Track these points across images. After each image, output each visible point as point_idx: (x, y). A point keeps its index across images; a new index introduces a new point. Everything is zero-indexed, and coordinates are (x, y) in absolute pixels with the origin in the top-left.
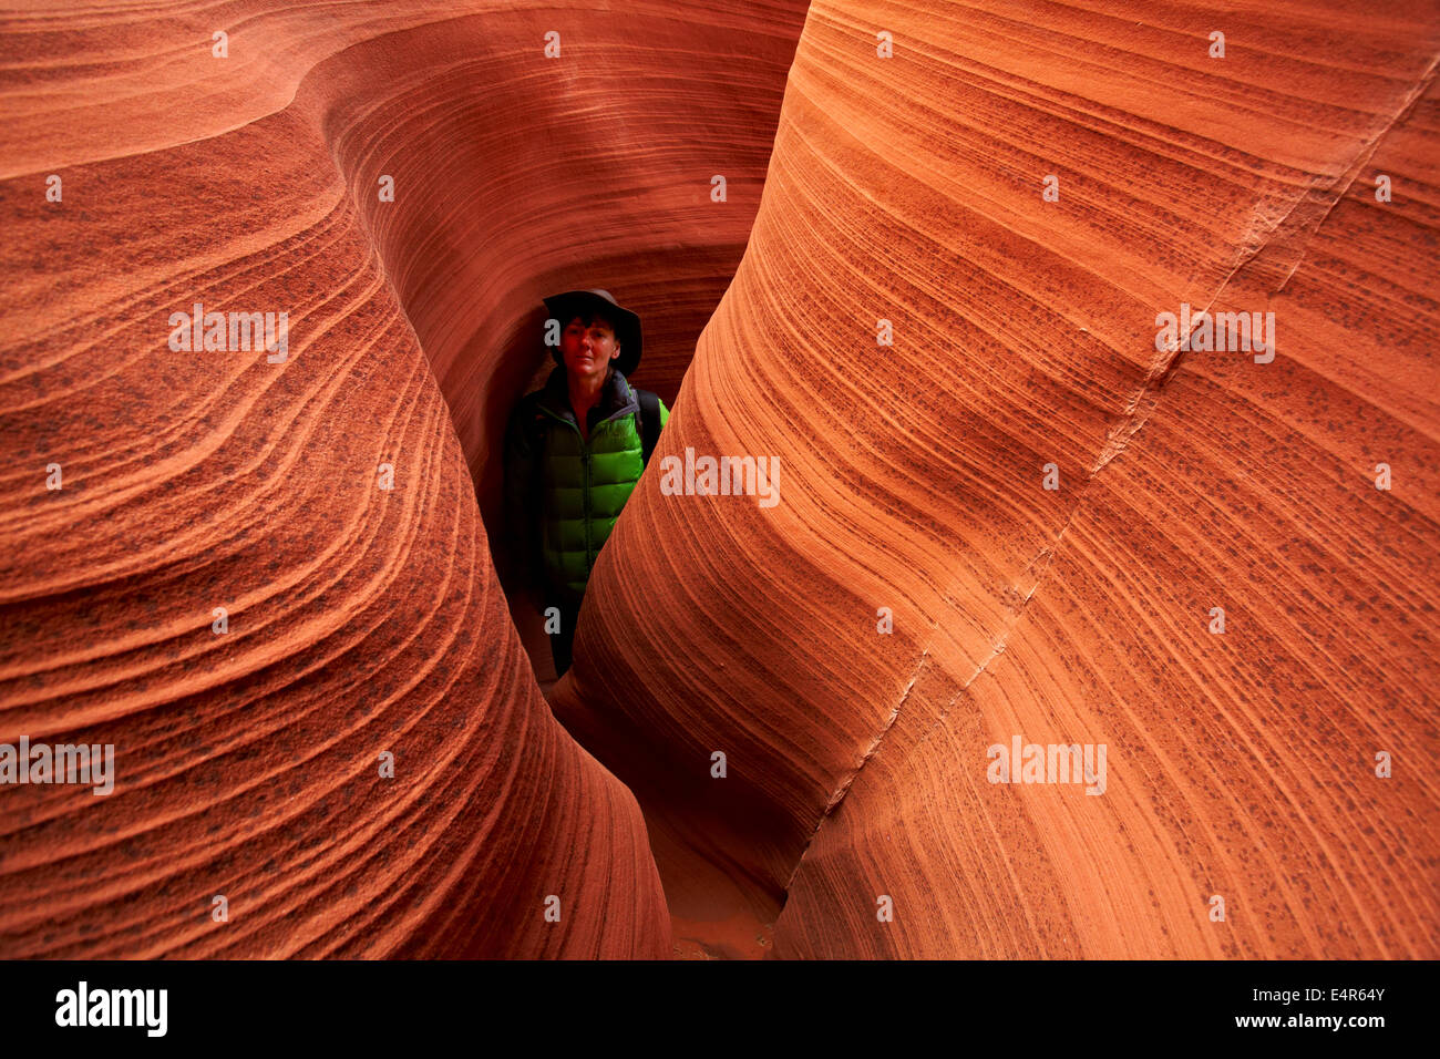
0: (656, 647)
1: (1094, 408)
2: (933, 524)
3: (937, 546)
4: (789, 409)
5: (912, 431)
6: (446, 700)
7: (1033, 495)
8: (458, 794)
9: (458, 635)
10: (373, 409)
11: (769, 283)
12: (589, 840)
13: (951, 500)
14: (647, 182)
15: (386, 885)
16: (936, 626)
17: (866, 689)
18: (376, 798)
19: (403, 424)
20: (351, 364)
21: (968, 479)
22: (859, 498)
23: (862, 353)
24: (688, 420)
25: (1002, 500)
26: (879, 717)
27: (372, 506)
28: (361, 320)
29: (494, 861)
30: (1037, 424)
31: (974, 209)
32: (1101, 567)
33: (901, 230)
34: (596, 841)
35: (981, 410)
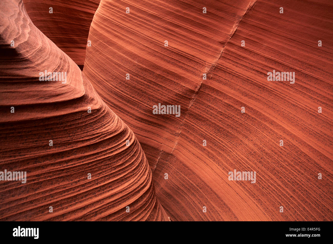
1: (187, 98)
2: (158, 125)
3: (159, 129)
4: (120, 107)
13: (161, 119)
16: (163, 144)
22: (142, 123)
23: (138, 94)
31: (161, 66)
32: (192, 124)
33: (145, 69)
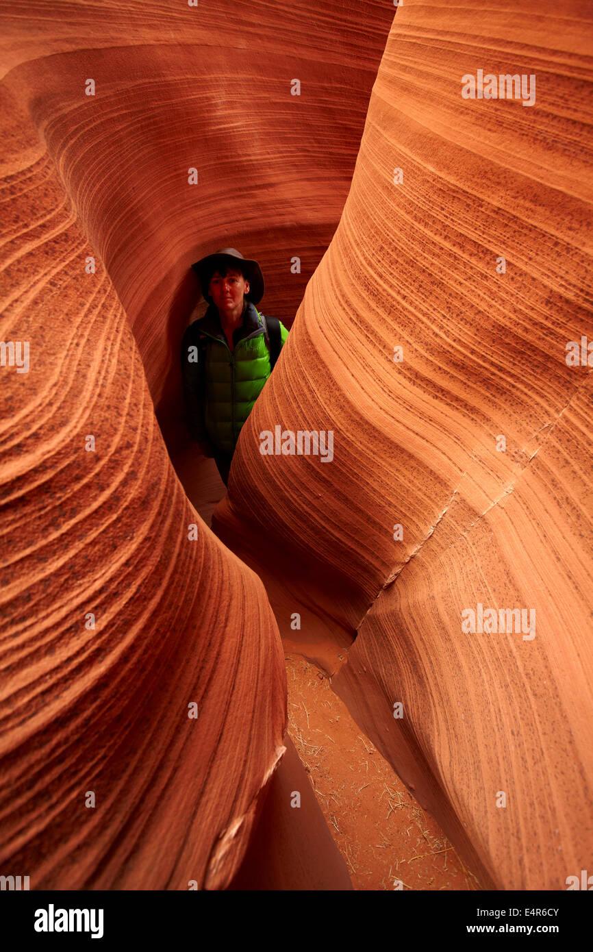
0: (279, 484)
2: (466, 405)
3: (468, 421)
4: (368, 328)
5: (454, 341)
6: (118, 520)
7: (541, 385)
8: (129, 586)
9: (127, 474)
10: (65, 311)
11: (356, 241)
12: (228, 611)
13: (479, 389)
14: (274, 180)
15: (77, 648)
16: (464, 474)
17: (413, 513)
19: (89, 322)
20: (49, 277)
21: (493, 374)
22: (415, 387)
23: (420, 286)
24: (300, 338)
25: (518, 389)
26: (421, 531)
27: (62, 379)
28: (57, 246)
29: (157, 630)
30: (550, 332)
33: (454, 191)
34: (233, 612)
35: (508, 324)
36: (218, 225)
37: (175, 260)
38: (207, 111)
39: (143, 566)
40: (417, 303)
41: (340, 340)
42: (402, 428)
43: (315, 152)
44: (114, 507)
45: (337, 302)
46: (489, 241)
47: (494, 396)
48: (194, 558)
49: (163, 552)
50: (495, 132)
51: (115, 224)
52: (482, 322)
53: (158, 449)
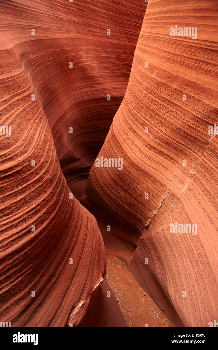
0: (104, 188)
2: (170, 157)
3: (170, 162)
4: (134, 131)
5: (164, 134)
6: (42, 185)
7: (194, 148)
8: (44, 208)
9: (46, 171)
10: (28, 118)
11: (130, 101)
12: (81, 225)
13: (173, 151)
14: (102, 81)
15: (25, 227)
16: (171, 182)
17: (154, 198)
18: (23, 206)
19: (35, 122)
20: (23, 108)
21: (178, 145)
22: (151, 151)
23: (151, 115)
24: (111, 135)
25: (186, 150)
26: (157, 205)
27: (26, 139)
28: (26, 98)
29: (53, 225)
30: (195, 130)
31: (180, 76)
32: (212, 165)
33: (161, 83)
34: (83, 225)
35: (181, 127)
36: (83, 97)
37: (67, 108)
38: (79, 59)
39: (49, 202)
40: (151, 121)
41: (125, 135)
42: (148, 166)
43: (116, 72)
44: (40, 181)
45: (124, 122)
46: (173, 99)
47: (179, 153)
48: (68, 203)
49: (57, 198)
50: (173, 64)
51: (46, 94)
52: (172, 127)
53: (57, 164)
